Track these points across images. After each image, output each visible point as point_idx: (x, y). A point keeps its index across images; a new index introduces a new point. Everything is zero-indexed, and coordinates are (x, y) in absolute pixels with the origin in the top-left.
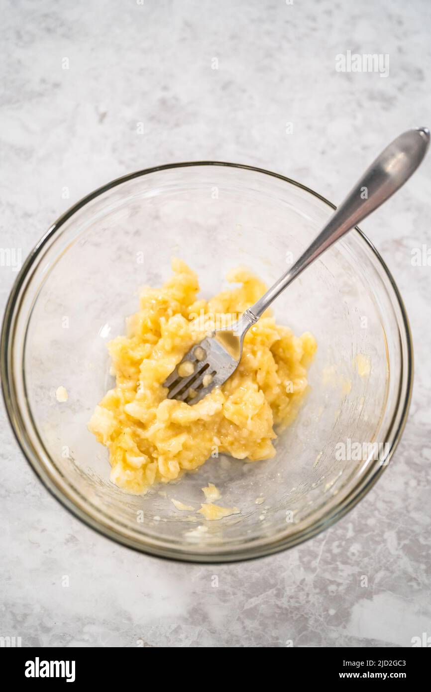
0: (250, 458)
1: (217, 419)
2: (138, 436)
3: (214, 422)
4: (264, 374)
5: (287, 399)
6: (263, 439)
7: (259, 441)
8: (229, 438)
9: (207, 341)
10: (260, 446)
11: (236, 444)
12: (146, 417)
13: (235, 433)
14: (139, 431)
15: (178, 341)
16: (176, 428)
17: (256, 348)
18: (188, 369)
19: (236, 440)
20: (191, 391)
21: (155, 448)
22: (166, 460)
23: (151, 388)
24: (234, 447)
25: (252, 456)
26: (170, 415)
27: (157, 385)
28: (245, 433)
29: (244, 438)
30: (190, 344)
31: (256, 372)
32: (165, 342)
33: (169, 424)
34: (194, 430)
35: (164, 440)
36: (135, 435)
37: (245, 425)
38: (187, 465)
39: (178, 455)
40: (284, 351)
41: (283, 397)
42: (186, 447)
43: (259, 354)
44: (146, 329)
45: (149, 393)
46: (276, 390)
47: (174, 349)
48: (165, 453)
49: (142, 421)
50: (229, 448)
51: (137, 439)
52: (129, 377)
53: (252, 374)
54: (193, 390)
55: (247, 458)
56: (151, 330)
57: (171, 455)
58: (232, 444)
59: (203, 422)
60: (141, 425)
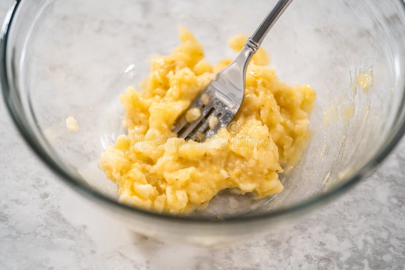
0: (258, 190)
1: (224, 154)
2: (147, 172)
3: (221, 157)
4: (267, 111)
5: (291, 139)
6: (270, 171)
7: (266, 171)
8: (237, 170)
9: (212, 86)
10: (267, 177)
11: (244, 175)
12: (154, 152)
13: (242, 165)
14: (148, 167)
15: (184, 87)
16: (184, 161)
17: (258, 90)
18: (196, 113)
19: (244, 171)
20: (198, 134)
21: (164, 180)
22: (174, 190)
23: (160, 129)
24: (241, 178)
25: (260, 189)
26: (178, 150)
27: (165, 126)
28: (252, 163)
29: (251, 168)
30: (196, 90)
31: (259, 111)
32: (173, 91)
33: (177, 158)
34: (202, 164)
35: (172, 171)
36: (144, 171)
37: (250, 155)
38: (195, 197)
39: (185, 186)
40: (285, 99)
41: (287, 136)
42: (194, 179)
43: (261, 93)
44: (157, 84)
45: (157, 132)
46: (280, 128)
47: (181, 97)
48: (172, 183)
49: (151, 157)
50: (237, 180)
51: (147, 174)
52: (140, 122)
53: (255, 113)
54: (200, 133)
55: (255, 191)
56: (161, 84)
57: (179, 185)
58: (239, 176)
59: (210, 158)
60: (151, 162)
